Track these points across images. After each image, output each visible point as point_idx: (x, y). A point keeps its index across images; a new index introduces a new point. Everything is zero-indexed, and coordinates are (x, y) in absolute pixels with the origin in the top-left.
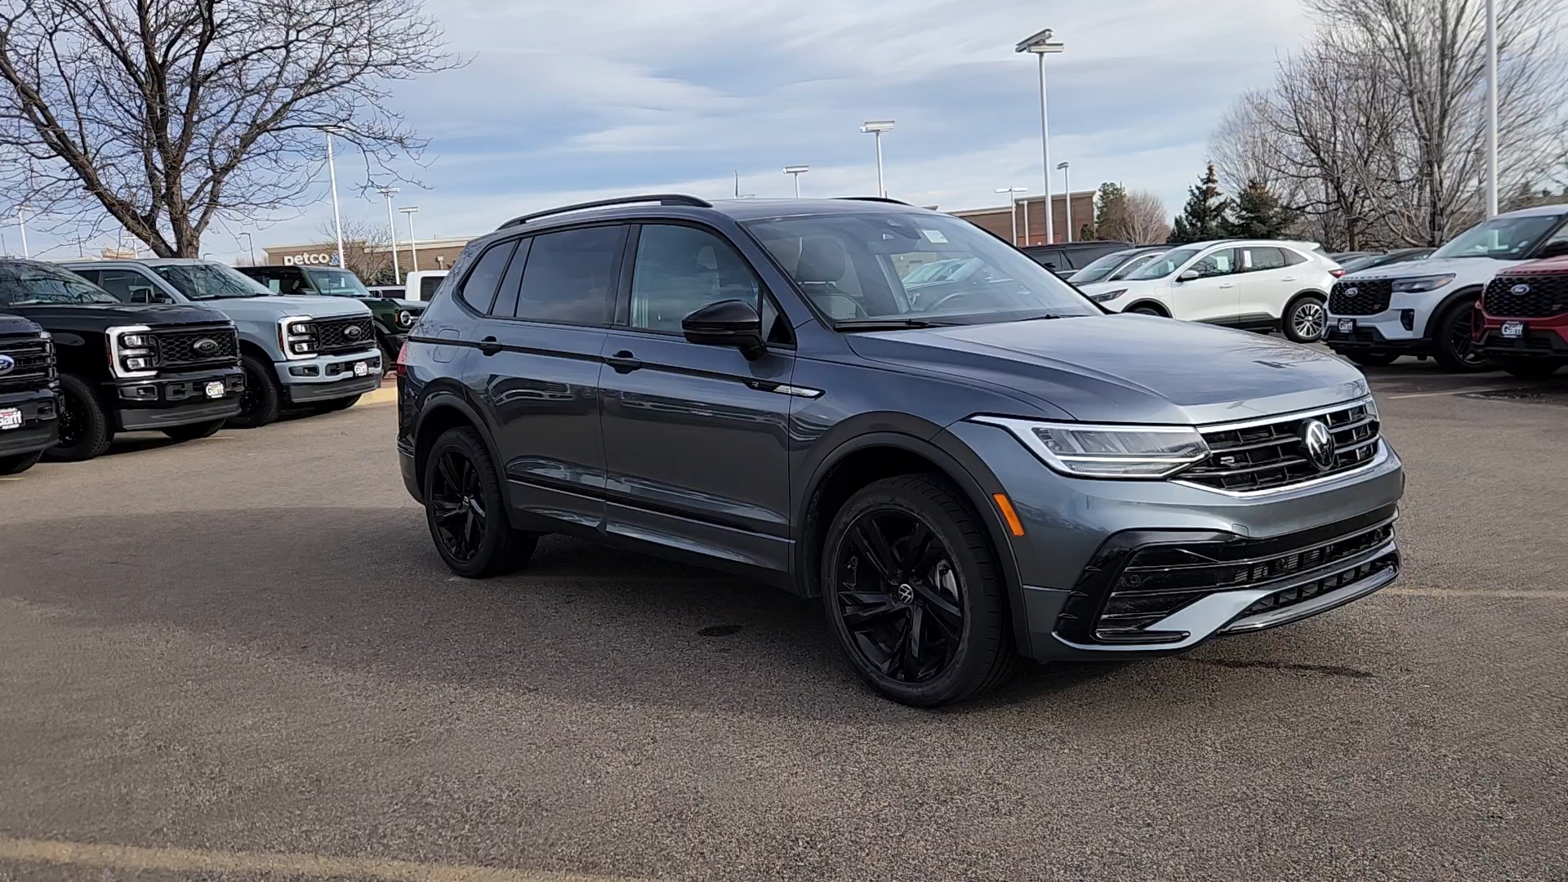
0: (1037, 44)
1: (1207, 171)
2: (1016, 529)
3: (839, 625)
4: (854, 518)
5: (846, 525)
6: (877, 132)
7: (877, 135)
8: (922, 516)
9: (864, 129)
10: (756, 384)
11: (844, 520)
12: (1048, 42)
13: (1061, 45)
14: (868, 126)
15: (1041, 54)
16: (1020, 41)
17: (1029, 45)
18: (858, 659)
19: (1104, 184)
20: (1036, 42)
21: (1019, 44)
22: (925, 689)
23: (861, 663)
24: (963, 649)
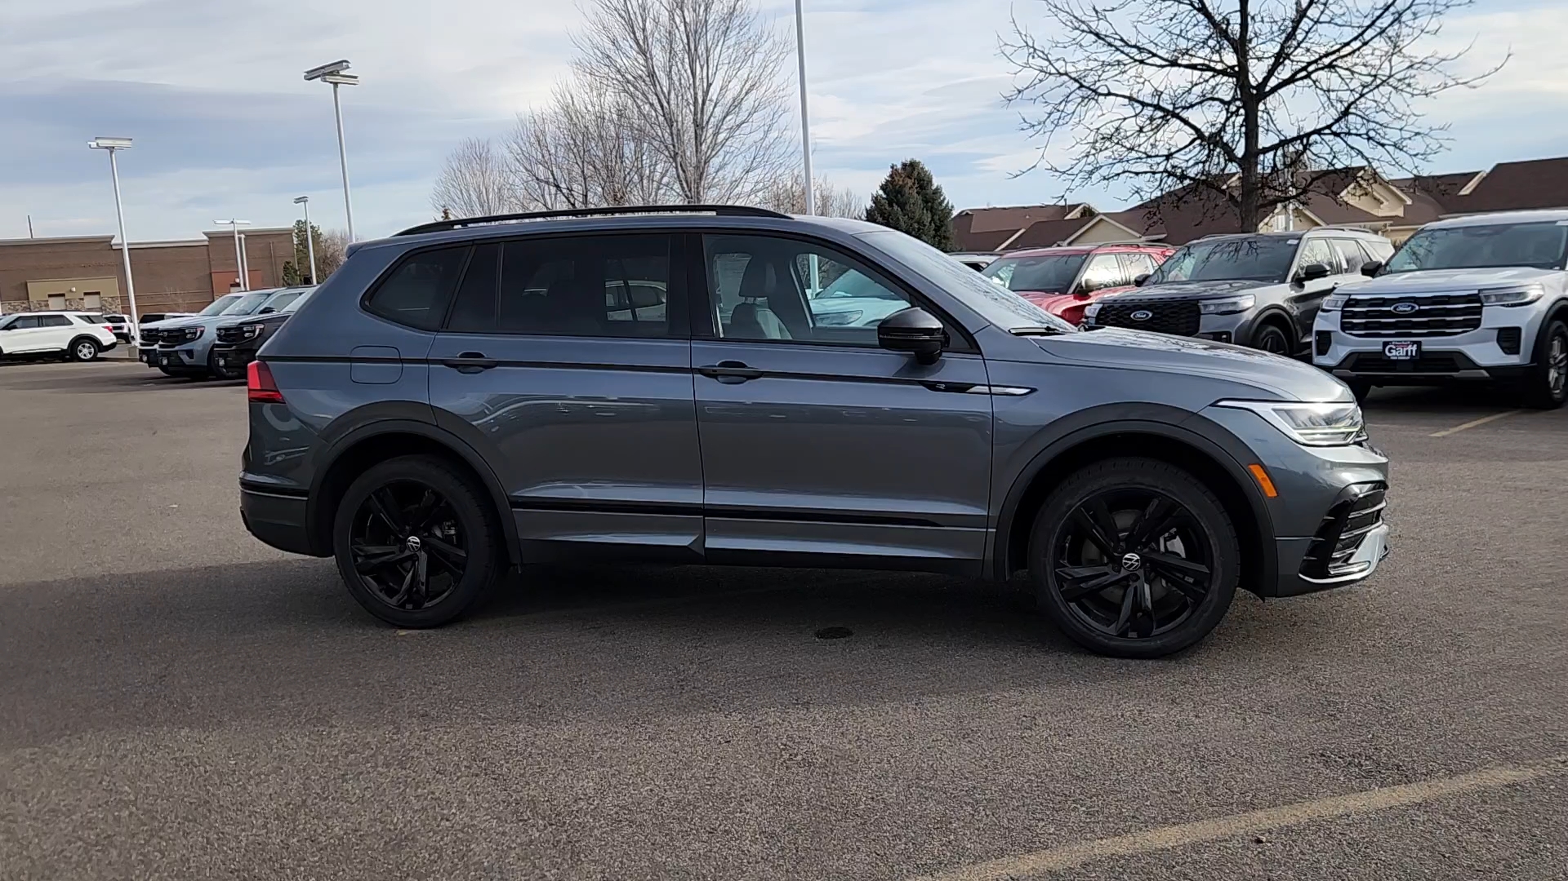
0: (331, 73)
1: (443, 215)
2: (1271, 492)
3: (1056, 599)
4: (1080, 500)
5: (1070, 507)
6: (111, 149)
7: (111, 152)
8: (1169, 491)
9: (94, 144)
10: (942, 386)
11: (1067, 503)
12: (342, 73)
13: (356, 77)
14: (99, 141)
15: (336, 84)
16: (310, 69)
17: (325, 74)
18: (1081, 627)
19: (299, 221)
20: (331, 72)
21: (308, 72)
22: (1165, 640)
23: (1085, 629)
24: (1211, 601)
